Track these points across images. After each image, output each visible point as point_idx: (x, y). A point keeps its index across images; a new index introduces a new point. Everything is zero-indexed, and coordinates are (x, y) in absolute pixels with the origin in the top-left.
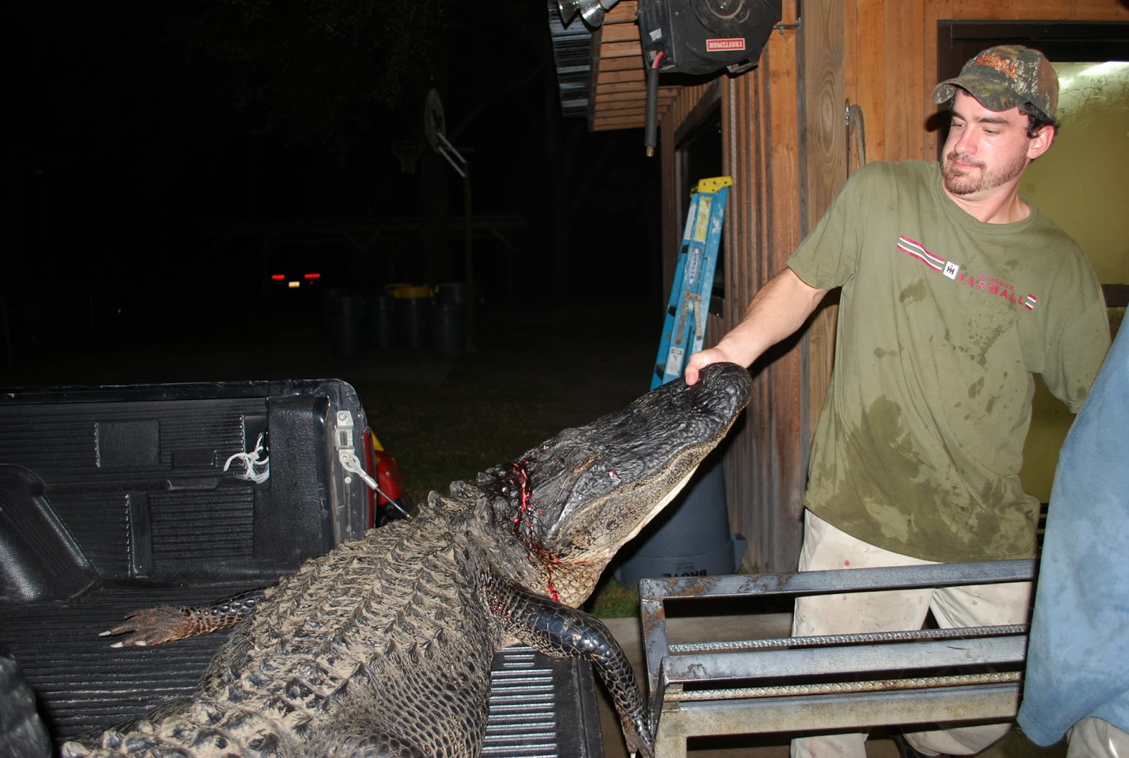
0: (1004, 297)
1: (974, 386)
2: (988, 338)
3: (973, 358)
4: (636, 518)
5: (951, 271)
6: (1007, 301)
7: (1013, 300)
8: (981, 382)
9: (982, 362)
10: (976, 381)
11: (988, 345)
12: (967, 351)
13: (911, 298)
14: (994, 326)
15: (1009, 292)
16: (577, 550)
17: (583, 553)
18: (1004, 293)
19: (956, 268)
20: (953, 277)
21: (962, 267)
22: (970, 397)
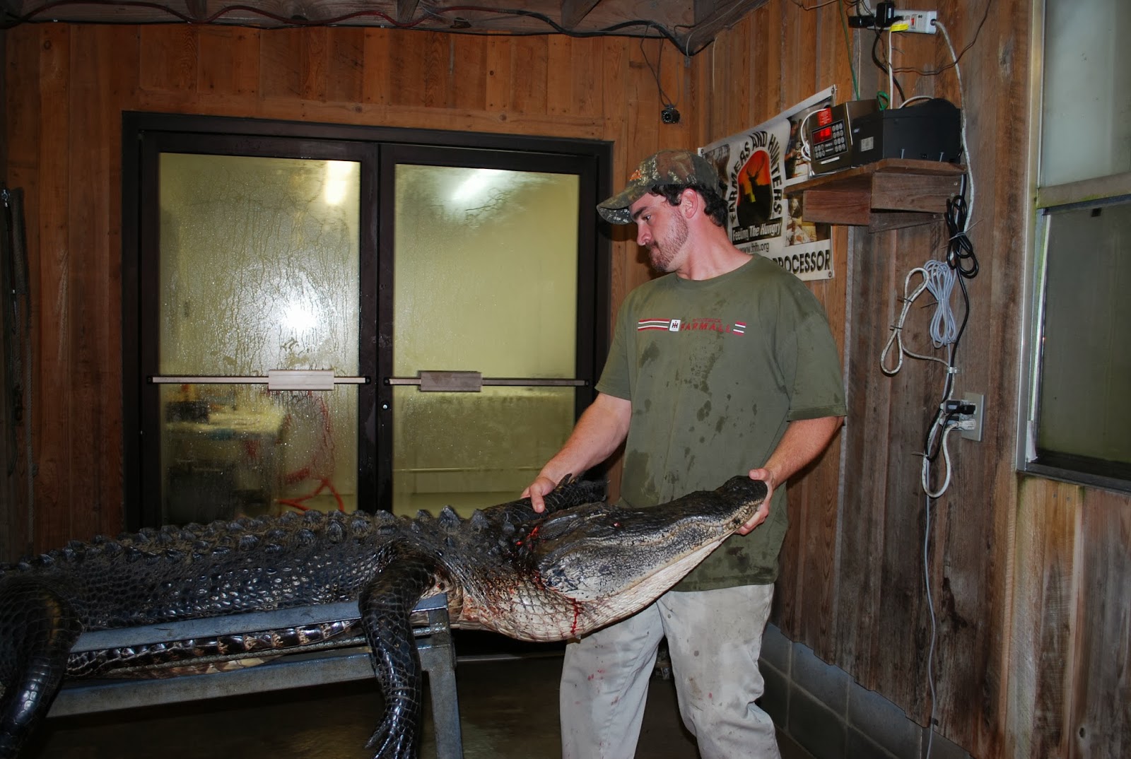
0: (712, 330)
1: (701, 410)
2: (706, 367)
3: (696, 386)
4: (630, 575)
5: (675, 325)
6: (715, 333)
7: (720, 331)
8: (708, 405)
9: (705, 389)
10: (703, 405)
11: (707, 372)
12: (690, 382)
13: (649, 359)
14: (709, 355)
15: (717, 325)
16: (566, 583)
17: (572, 590)
18: (713, 327)
19: (679, 322)
20: (677, 330)
21: (682, 320)
22: (699, 420)
